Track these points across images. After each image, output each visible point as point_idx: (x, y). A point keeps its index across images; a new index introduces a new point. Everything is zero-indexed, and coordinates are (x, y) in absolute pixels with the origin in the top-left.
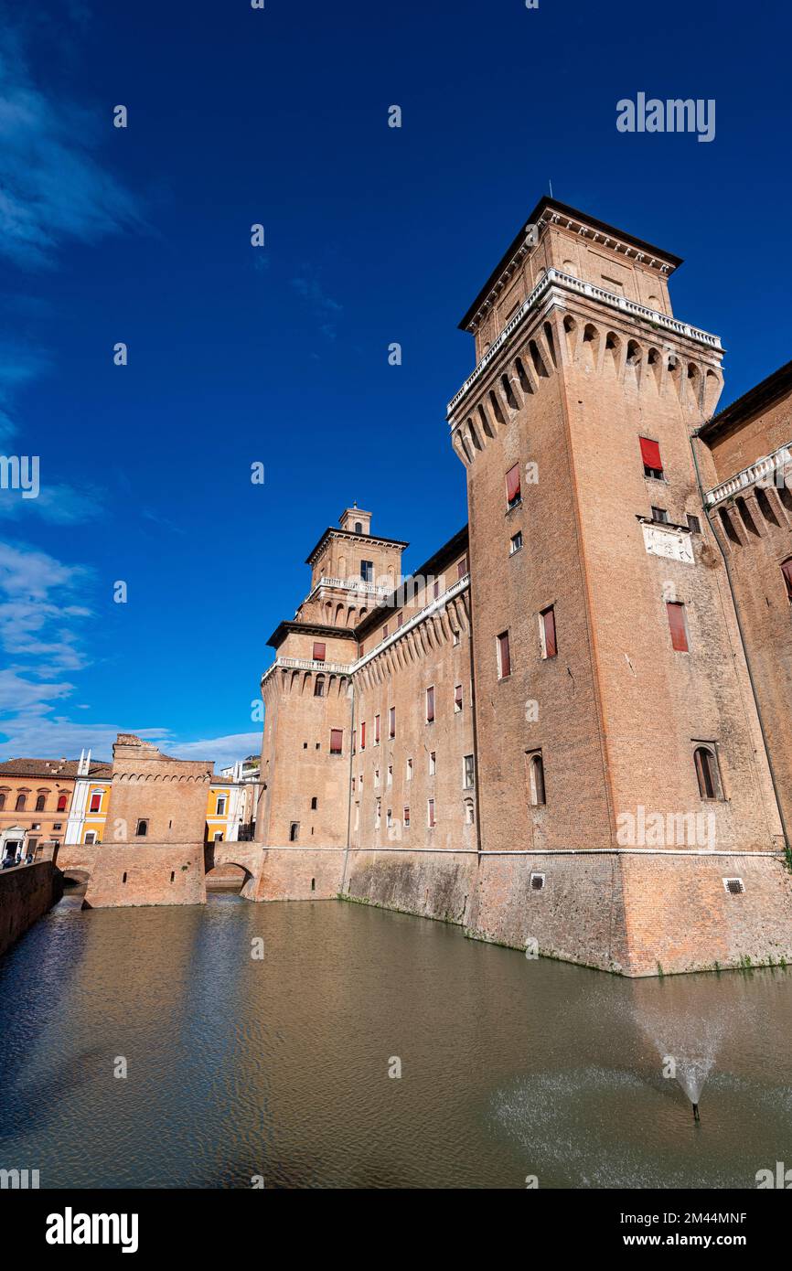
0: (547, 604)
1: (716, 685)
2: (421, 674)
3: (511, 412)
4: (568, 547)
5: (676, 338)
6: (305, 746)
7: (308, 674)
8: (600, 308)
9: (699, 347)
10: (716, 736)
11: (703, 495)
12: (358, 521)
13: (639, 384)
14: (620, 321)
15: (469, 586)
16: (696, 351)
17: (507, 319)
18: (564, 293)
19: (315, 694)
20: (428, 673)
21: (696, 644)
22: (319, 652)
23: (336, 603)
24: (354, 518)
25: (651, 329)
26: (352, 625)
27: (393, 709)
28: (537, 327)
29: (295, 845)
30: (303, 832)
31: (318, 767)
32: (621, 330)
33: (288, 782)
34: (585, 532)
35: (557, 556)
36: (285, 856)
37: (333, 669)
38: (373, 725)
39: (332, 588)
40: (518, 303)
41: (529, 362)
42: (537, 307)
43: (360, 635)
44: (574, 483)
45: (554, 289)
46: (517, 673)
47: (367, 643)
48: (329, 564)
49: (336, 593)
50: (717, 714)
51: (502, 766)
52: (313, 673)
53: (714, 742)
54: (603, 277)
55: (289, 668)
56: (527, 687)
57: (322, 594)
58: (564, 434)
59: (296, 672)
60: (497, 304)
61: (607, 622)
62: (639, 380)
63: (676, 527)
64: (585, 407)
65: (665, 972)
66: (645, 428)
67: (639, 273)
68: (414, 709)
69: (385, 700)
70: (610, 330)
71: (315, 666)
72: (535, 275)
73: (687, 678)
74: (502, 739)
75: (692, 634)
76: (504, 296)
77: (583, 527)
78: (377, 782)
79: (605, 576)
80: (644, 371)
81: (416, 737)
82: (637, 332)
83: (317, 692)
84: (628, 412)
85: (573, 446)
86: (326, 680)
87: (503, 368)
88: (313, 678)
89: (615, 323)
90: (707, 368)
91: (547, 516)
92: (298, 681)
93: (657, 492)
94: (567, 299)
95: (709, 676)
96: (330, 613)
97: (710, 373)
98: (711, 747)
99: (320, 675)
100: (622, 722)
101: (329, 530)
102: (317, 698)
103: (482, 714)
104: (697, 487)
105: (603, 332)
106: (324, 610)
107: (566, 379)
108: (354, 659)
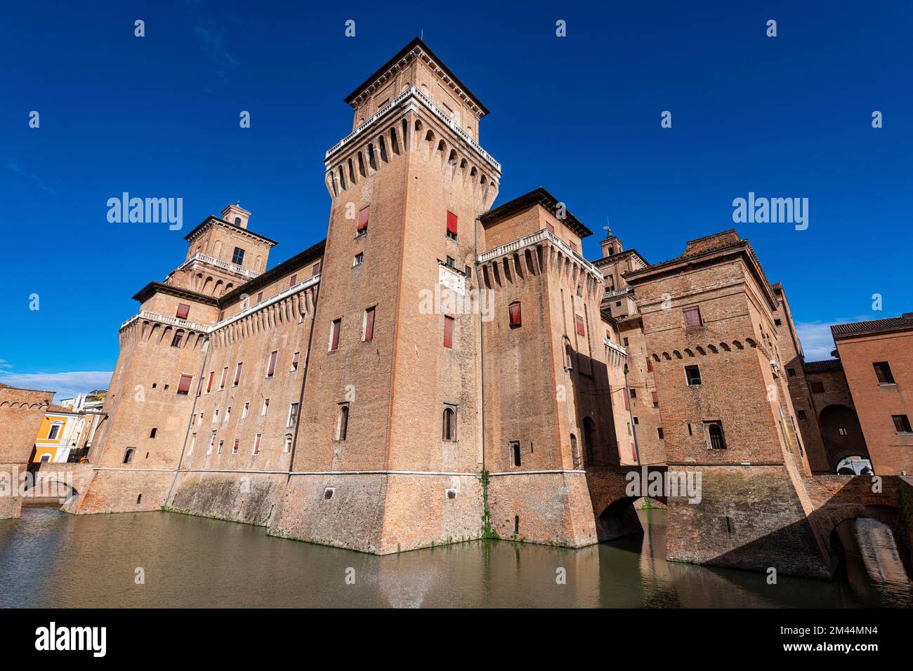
0: (372, 305)
1: (463, 371)
2: (269, 340)
3: (370, 170)
4: (392, 270)
5: (479, 158)
6: (154, 386)
7: (169, 327)
8: (439, 122)
9: (489, 167)
10: (458, 402)
11: (476, 256)
12: (239, 216)
13: (453, 178)
14: (449, 135)
15: (319, 282)
16: (487, 168)
17: (379, 107)
18: (419, 105)
19: (172, 345)
20: (275, 340)
21: (456, 345)
22: (183, 312)
23: (207, 276)
24: (235, 213)
25: (465, 147)
26: (217, 295)
27: (240, 364)
28: (398, 120)
29: (127, 467)
30: (137, 457)
31: (163, 404)
32: (448, 141)
33: (131, 415)
34: (405, 262)
35: (384, 274)
36: (116, 476)
37: (193, 327)
38: (221, 374)
39: (205, 264)
40: (388, 100)
41: (389, 141)
42: (400, 107)
43: (224, 303)
44: (403, 228)
45: (413, 99)
46: (342, 349)
47: (228, 311)
48: (206, 243)
49: (208, 267)
50: (460, 389)
51: (320, 412)
52: (173, 328)
53: (456, 405)
54: (444, 104)
55: (152, 321)
56: (347, 359)
57: (195, 267)
58: (403, 194)
59: (158, 325)
60: (375, 95)
61: (408, 323)
62: (453, 175)
63: (458, 271)
64: (418, 181)
65: (402, 550)
66: (452, 206)
67: (464, 110)
68: (258, 366)
69: (235, 357)
70: (442, 139)
71: (177, 323)
72: (403, 86)
73: (448, 365)
74: (323, 394)
75: (456, 338)
76: (379, 91)
77: (404, 258)
78: (215, 419)
79: (412, 293)
80: (457, 171)
81: (256, 387)
82: (457, 145)
83: (175, 343)
84: (444, 193)
85: (407, 204)
86: (185, 335)
87: (371, 139)
88: (173, 332)
89: (446, 136)
90: (491, 181)
91: (382, 246)
92: (157, 333)
93: (452, 247)
94: (420, 109)
95: (460, 365)
96: (199, 283)
97: (492, 184)
98: (454, 408)
99: (181, 330)
100: (405, 388)
101: (211, 217)
102: (174, 349)
103: (311, 374)
104: (474, 250)
105: (438, 138)
106: (194, 279)
107: (410, 160)
108: (213, 322)
